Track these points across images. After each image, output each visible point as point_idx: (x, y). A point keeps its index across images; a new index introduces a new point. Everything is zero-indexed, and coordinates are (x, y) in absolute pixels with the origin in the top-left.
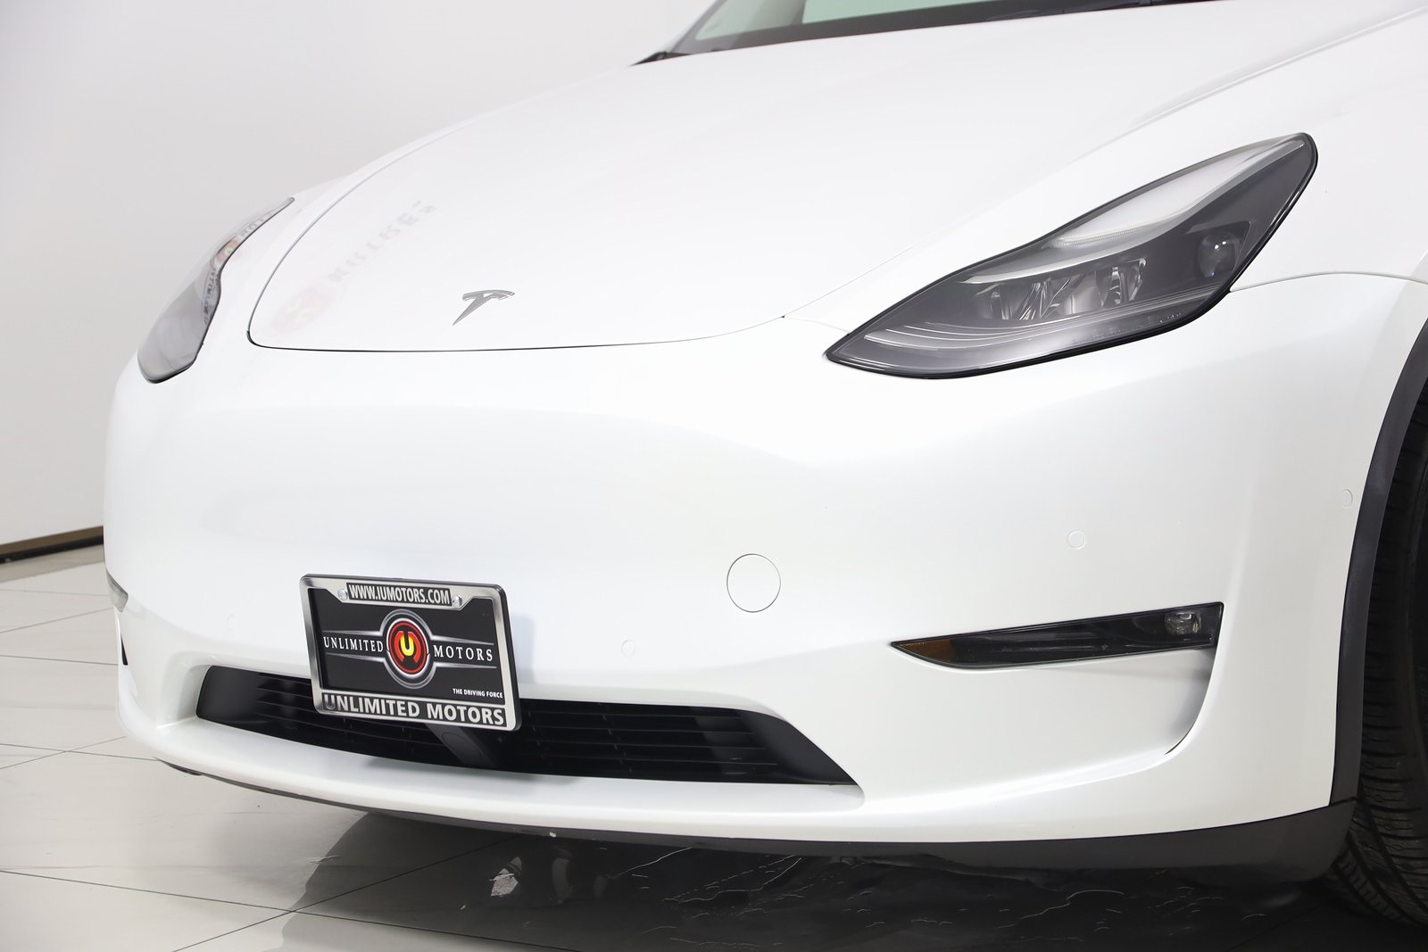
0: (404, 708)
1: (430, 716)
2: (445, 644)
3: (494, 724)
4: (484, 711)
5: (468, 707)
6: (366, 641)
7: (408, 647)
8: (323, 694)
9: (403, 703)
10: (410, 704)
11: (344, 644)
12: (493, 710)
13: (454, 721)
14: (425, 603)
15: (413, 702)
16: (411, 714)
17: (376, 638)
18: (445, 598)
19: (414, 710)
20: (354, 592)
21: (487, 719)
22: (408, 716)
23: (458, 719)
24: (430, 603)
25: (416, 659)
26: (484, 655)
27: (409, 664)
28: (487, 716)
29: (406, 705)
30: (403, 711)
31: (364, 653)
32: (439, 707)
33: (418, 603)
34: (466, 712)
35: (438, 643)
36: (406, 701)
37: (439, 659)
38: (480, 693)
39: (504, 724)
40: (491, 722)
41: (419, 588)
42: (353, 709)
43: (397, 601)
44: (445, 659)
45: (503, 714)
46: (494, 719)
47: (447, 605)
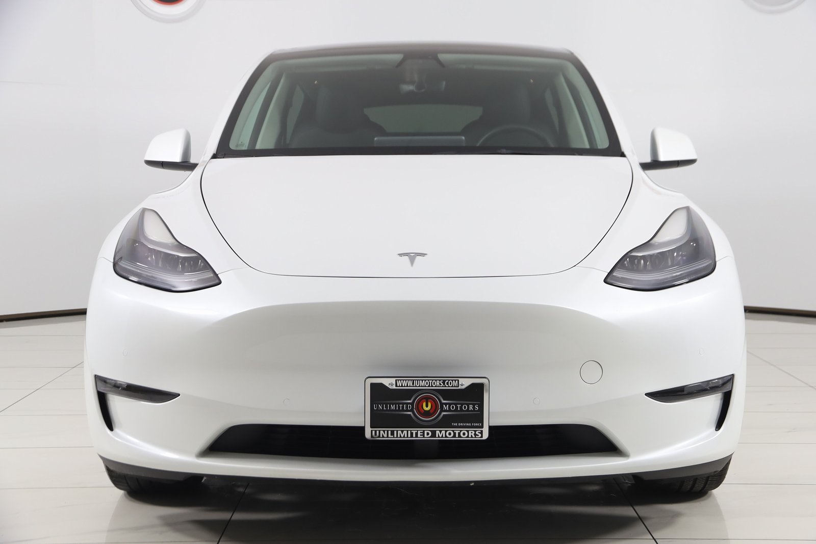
0: (422, 434)
1: (437, 436)
2: (450, 404)
3: (475, 437)
4: (470, 432)
5: (461, 431)
6: (401, 405)
7: (427, 406)
8: (372, 431)
9: (422, 431)
10: (426, 432)
11: (386, 407)
12: (475, 431)
13: (452, 437)
14: (443, 386)
15: (428, 431)
16: (426, 436)
17: (407, 404)
18: (455, 384)
19: (428, 434)
20: (399, 383)
21: (472, 435)
22: (424, 437)
23: (454, 436)
24: (445, 386)
25: (431, 412)
26: (474, 407)
27: (427, 414)
28: (471, 433)
29: (424, 433)
30: (421, 435)
31: (399, 410)
32: (443, 432)
33: (438, 386)
34: (459, 434)
35: (446, 404)
36: (424, 431)
37: (446, 411)
38: (468, 424)
39: (482, 437)
40: (474, 436)
41: (440, 380)
42: (390, 436)
43: (425, 386)
44: (450, 410)
45: (481, 433)
46: (475, 435)
47: (456, 387)
